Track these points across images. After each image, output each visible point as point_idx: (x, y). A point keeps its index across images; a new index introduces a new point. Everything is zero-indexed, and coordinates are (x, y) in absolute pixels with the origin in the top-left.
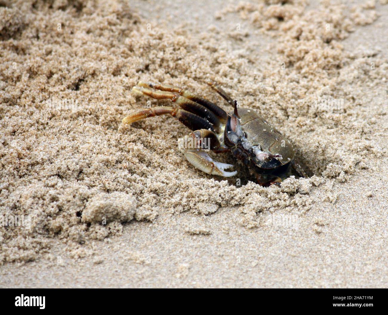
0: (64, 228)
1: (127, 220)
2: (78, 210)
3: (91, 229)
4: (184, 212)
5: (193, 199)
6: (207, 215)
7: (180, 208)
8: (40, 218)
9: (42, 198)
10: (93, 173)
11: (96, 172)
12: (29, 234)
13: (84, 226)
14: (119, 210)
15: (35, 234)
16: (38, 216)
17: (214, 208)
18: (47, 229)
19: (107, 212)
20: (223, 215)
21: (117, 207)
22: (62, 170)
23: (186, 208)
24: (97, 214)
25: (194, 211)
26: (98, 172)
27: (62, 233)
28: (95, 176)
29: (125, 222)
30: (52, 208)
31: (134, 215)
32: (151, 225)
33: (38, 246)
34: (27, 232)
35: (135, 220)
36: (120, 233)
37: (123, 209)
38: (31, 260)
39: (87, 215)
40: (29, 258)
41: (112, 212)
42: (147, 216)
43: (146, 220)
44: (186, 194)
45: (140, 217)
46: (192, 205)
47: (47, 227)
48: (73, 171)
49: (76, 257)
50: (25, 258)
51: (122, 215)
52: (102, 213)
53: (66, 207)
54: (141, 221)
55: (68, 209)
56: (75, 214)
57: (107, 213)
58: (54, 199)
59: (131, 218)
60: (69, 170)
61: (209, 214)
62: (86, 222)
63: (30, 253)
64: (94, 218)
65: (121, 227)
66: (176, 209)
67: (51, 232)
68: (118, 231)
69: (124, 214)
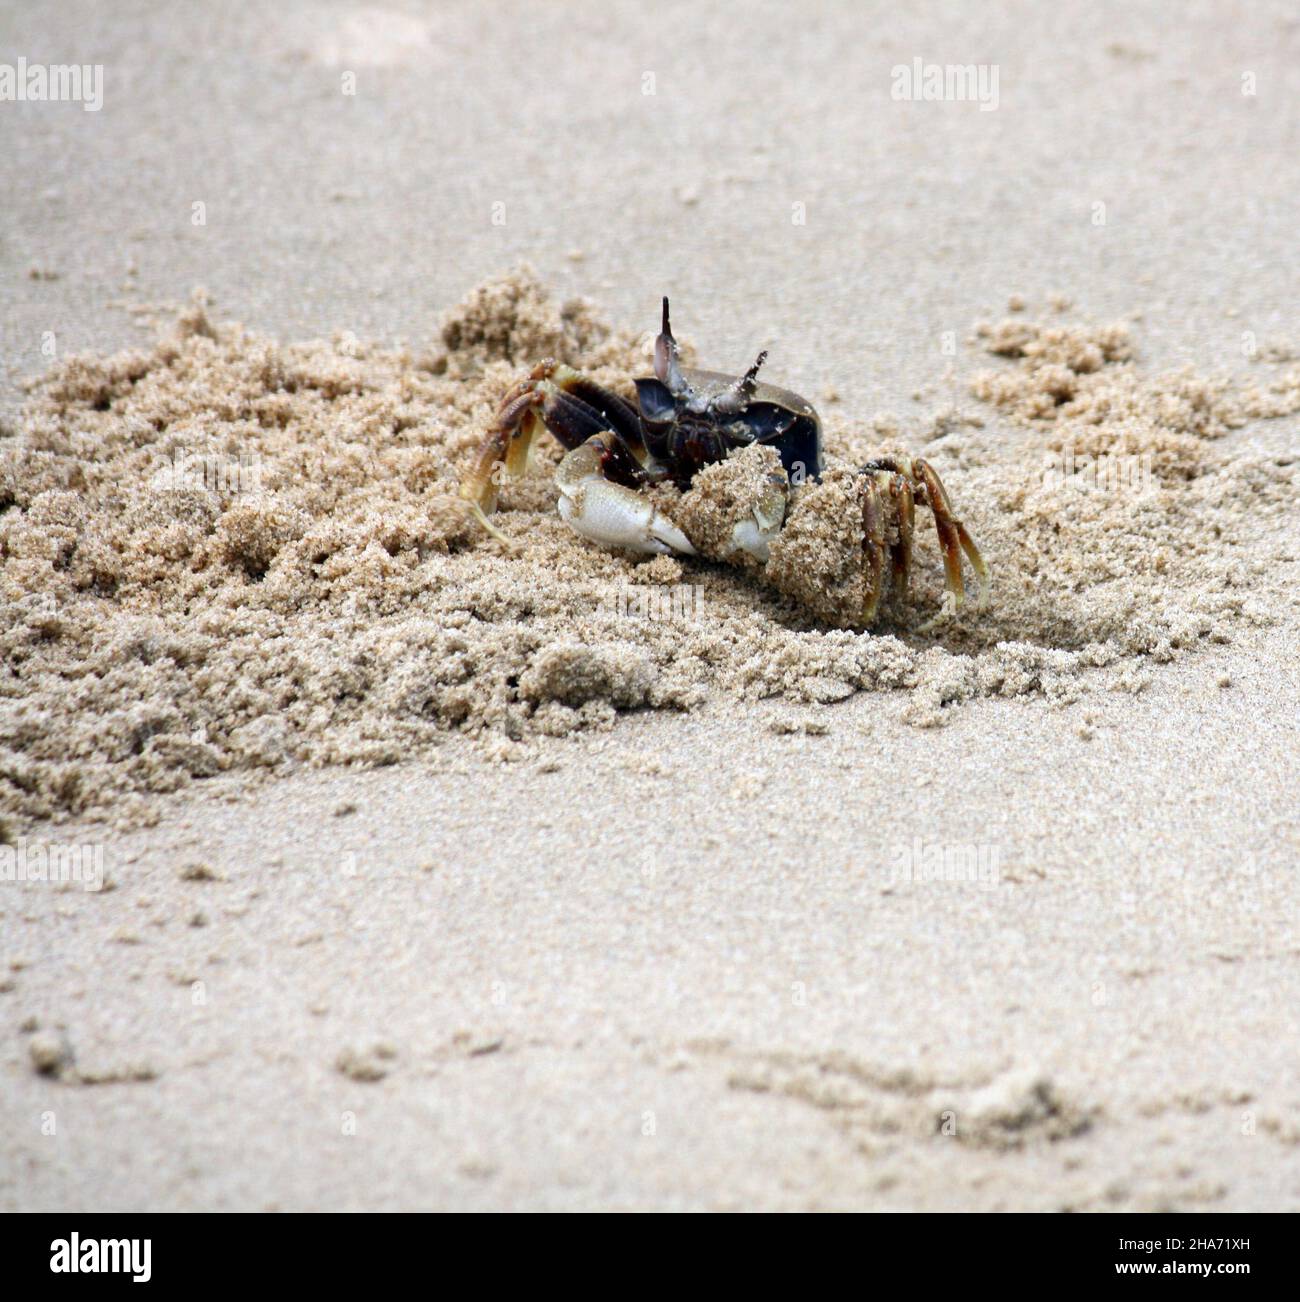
0: (476, 707)
1: (628, 701)
2: (512, 672)
3: (538, 713)
4: (769, 696)
5: (794, 668)
6: (823, 702)
7: (760, 687)
8: (419, 680)
9: (429, 644)
10: (557, 611)
11: (564, 608)
12: (391, 711)
13: (524, 706)
14: (608, 671)
15: (404, 713)
16: (414, 674)
17: (844, 690)
18: (431, 709)
19: (579, 672)
20: (863, 705)
21: (604, 662)
22: (482, 601)
23: (774, 688)
24: (554, 673)
25: (793, 693)
26: (568, 607)
27: (470, 718)
28: (561, 616)
29: (624, 708)
30: (451, 664)
31: (647, 693)
32: (685, 715)
33: (410, 737)
34: (385, 706)
35: (646, 705)
36: (609, 724)
37: (618, 669)
38: (388, 762)
39: (529, 681)
40: (384, 755)
41: (593, 673)
42: (678, 694)
43: (673, 706)
44: (777, 657)
45: (659, 695)
46: (788, 679)
47: (433, 705)
48: (509, 604)
49: (498, 758)
50: (376, 754)
51: (615, 685)
52: (567, 674)
53: (482, 666)
54: (660, 708)
55: (488, 671)
56: (503, 680)
57: (580, 675)
58: (453, 649)
59: (639, 697)
60: (499, 600)
61: (829, 701)
62: (527, 699)
63: (389, 746)
64: (549, 686)
65: (611, 712)
66: (749, 689)
67: (443, 718)
68: (604, 720)
69: (619, 681)
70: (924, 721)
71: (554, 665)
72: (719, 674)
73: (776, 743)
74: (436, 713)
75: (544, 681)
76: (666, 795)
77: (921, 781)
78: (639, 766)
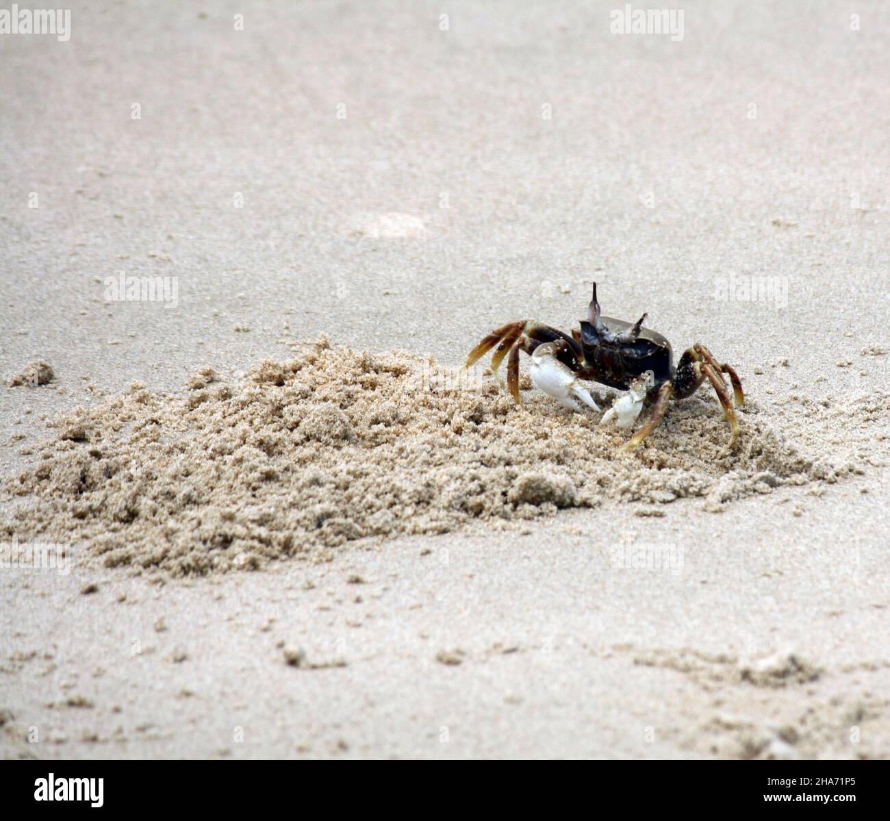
0: (487, 506)
1: (563, 503)
2: (504, 489)
3: (518, 508)
4: (634, 500)
5: (646, 486)
6: (661, 502)
7: (629, 496)
8: (458, 493)
9: (461, 477)
10: (524, 462)
11: (528, 461)
12: (444, 508)
13: (511, 505)
14: (553, 487)
15: (451, 509)
16: (455, 490)
17: (671, 497)
18: (464, 507)
19: (538, 488)
20: (681, 505)
21: (551, 483)
22: (486, 458)
23: (636, 496)
24: (526, 488)
25: (646, 498)
26: (529, 460)
27: (484, 512)
28: (527, 464)
29: (562, 506)
30: (473, 486)
31: (572, 499)
32: (591, 509)
33: (455, 520)
34: (441, 505)
35: (572, 505)
36: (554, 513)
37: (558, 486)
38: (444, 531)
39: (513, 493)
40: (442, 528)
41: (544, 489)
42: (588, 499)
43: (586, 505)
44: (637, 481)
45: (578, 499)
46: (643, 492)
47: (465, 506)
48: (500, 459)
49: (500, 529)
50: (439, 528)
51: (556, 494)
52: (533, 488)
53: (489, 487)
54: (579, 507)
55: (492, 489)
56: (500, 493)
57: (539, 489)
58: (473, 479)
59: (568, 501)
60: (494, 457)
61: (665, 502)
62: (512, 502)
63: (444, 524)
64: (523, 495)
65: (555, 508)
66: (623, 497)
67: (470, 512)
68: (551, 511)
69: (559, 492)
70: (713, 509)
71: (526, 484)
72: (607, 491)
73: (640, 521)
74: (466, 510)
75: (521, 492)
76: (586, 543)
77: (715, 535)
78: (571, 531)
